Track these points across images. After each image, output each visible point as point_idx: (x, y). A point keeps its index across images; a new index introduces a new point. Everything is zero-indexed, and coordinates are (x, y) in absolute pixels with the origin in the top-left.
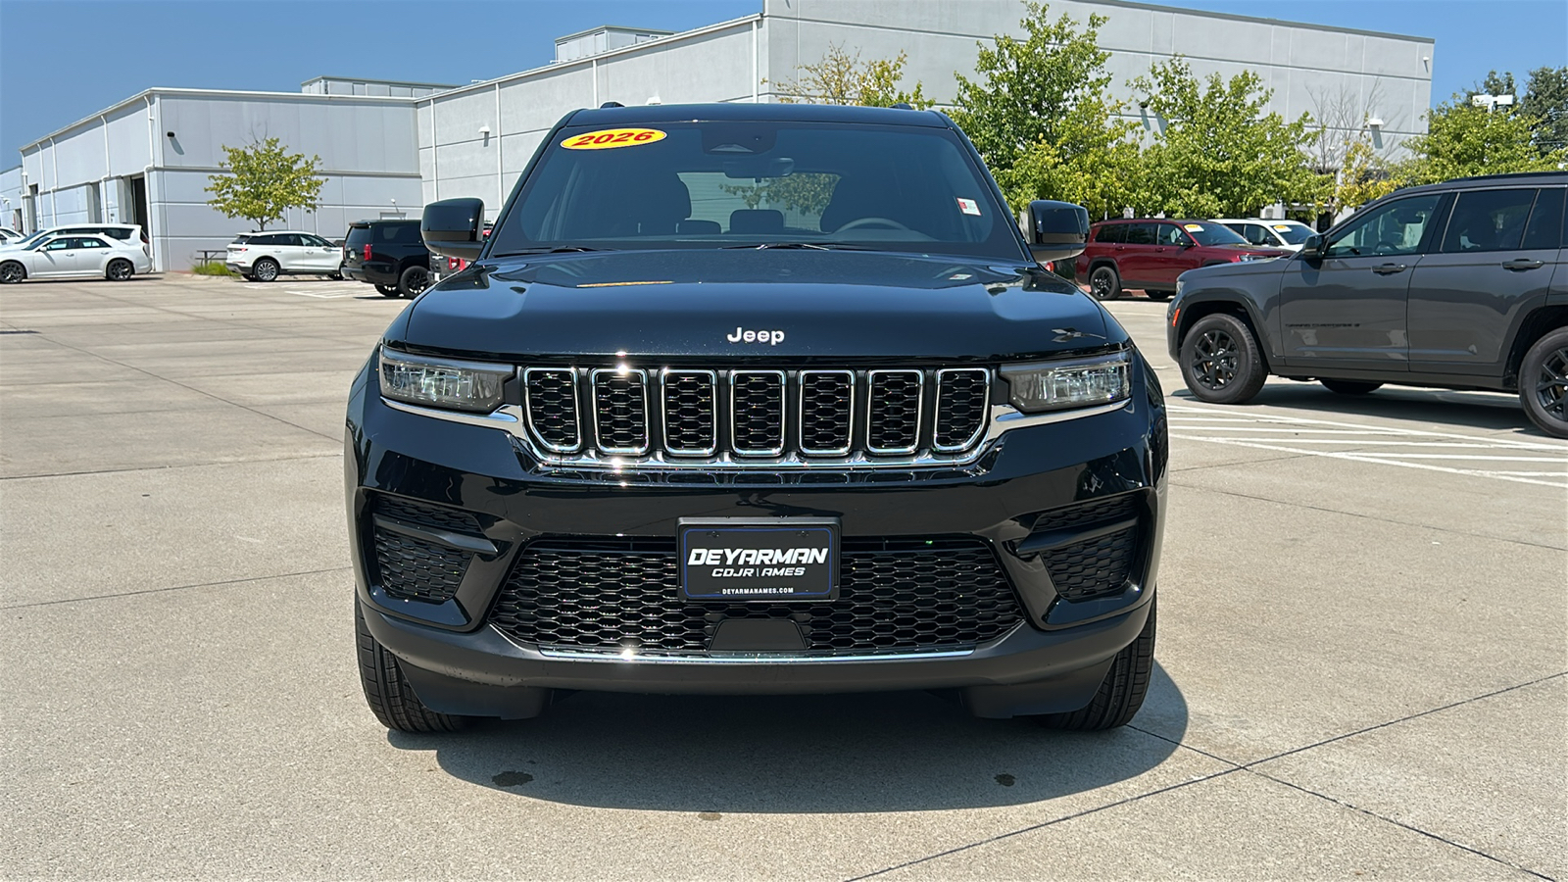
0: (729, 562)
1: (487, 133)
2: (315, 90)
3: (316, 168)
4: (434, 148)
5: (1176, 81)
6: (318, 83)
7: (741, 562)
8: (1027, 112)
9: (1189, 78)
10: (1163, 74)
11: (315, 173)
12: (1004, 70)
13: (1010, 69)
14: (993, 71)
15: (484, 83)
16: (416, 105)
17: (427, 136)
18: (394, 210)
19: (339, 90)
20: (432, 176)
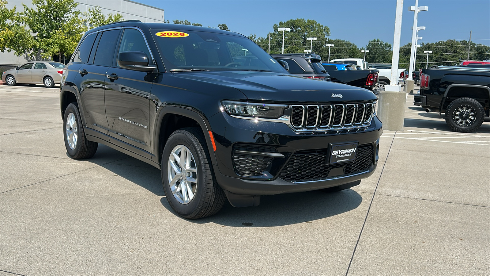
0: (339, 154)
5: (97, 15)
7: (341, 153)
8: (51, 20)
9: (101, 14)
10: (93, 12)
12: (43, 5)
13: (45, 5)
14: (39, 5)
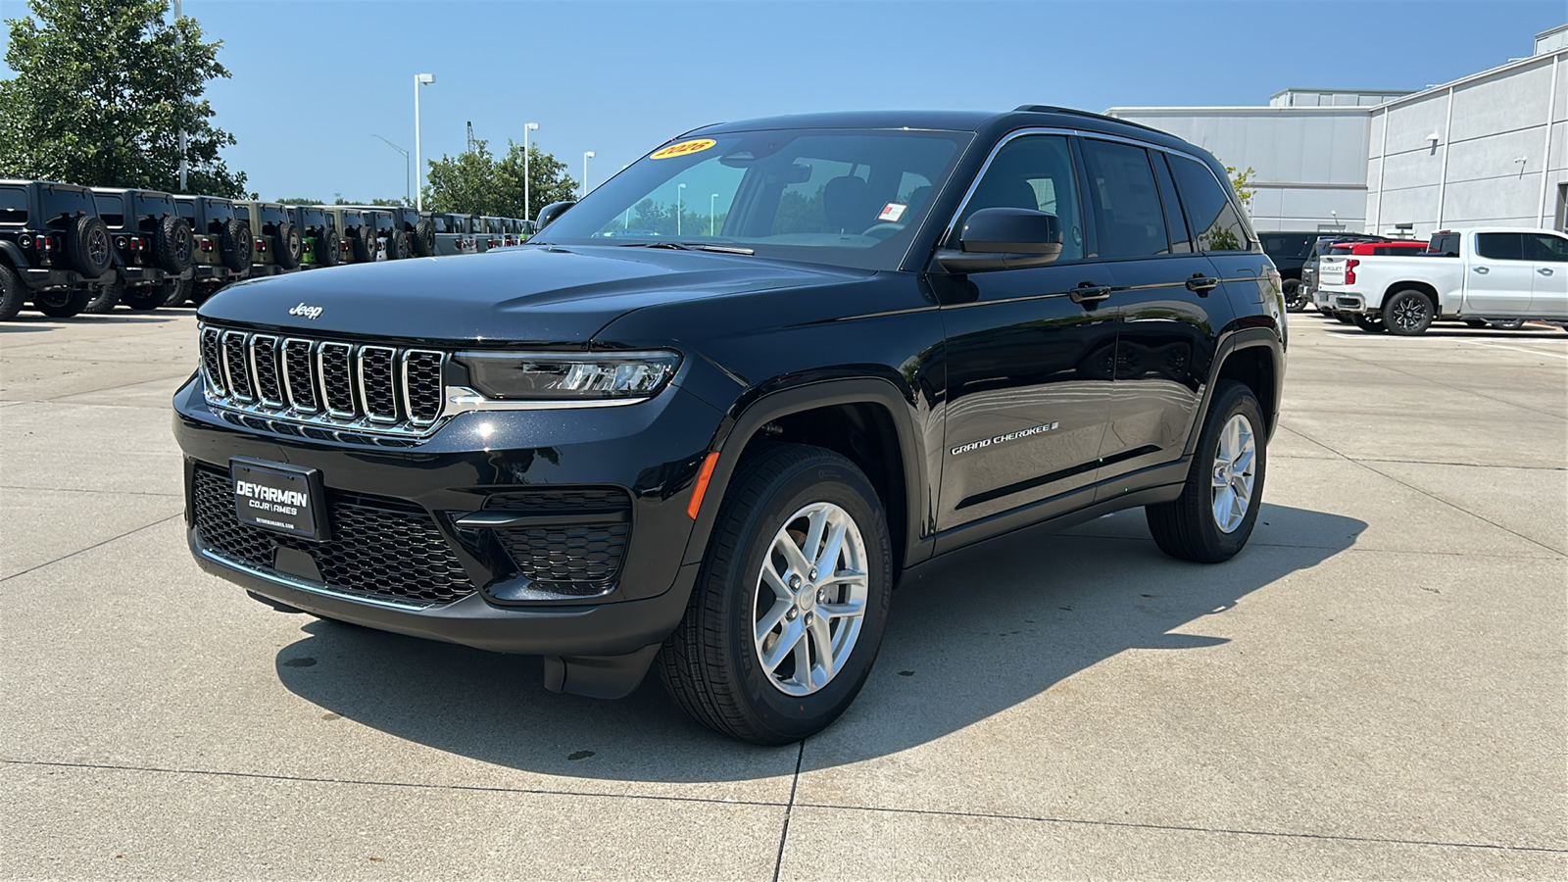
0: (257, 496)
1: (1435, 141)
2: (1281, 103)
3: (1249, 180)
4: (1382, 159)
6: (1284, 96)
7: (262, 497)
11: (1246, 186)
15: (1438, 87)
16: (1371, 113)
17: (1376, 147)
18: (1333, 222)
19: (1306, 102)
20: (1377, 187)
